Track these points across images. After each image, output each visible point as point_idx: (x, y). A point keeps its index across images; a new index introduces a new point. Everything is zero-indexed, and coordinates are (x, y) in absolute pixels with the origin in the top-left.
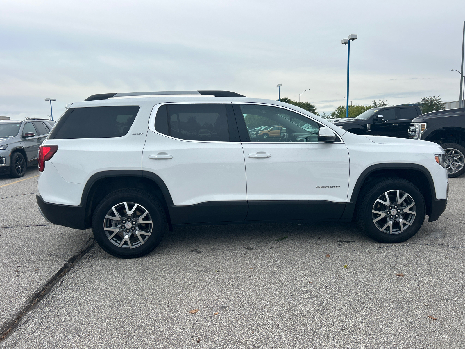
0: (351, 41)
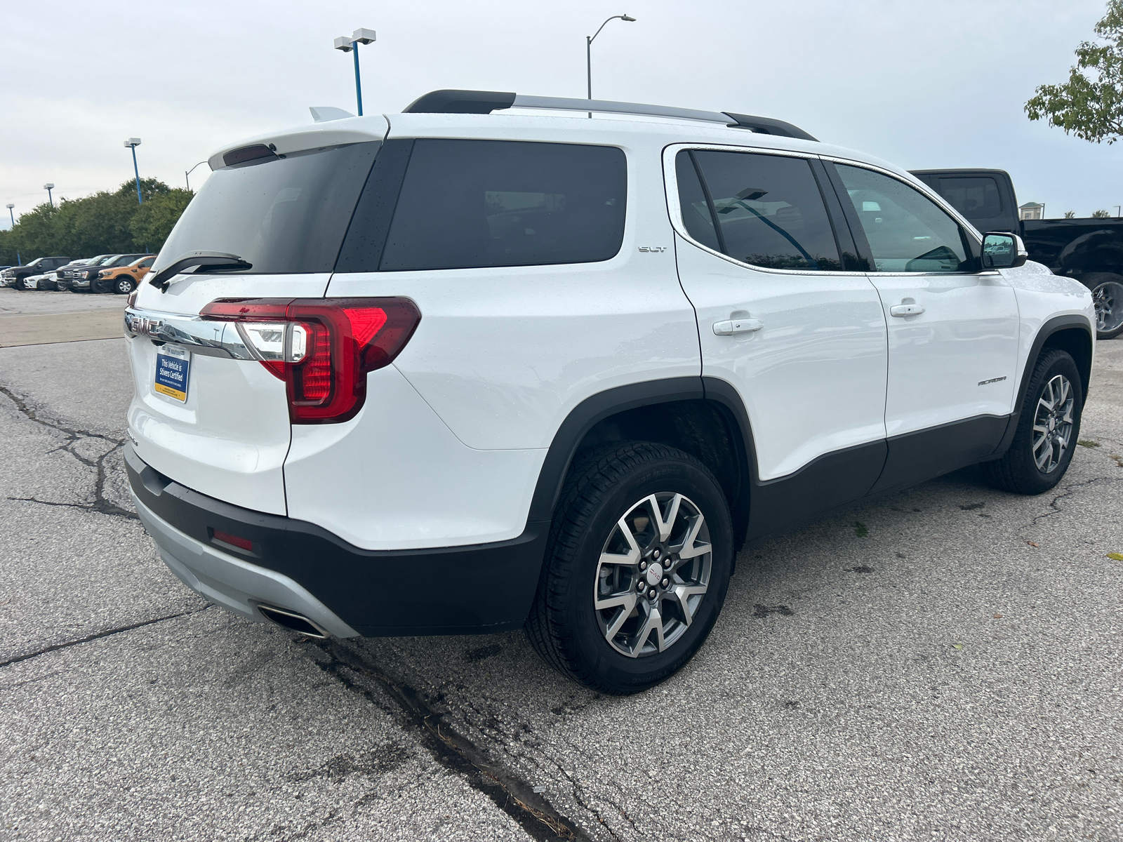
0: (360, 45)
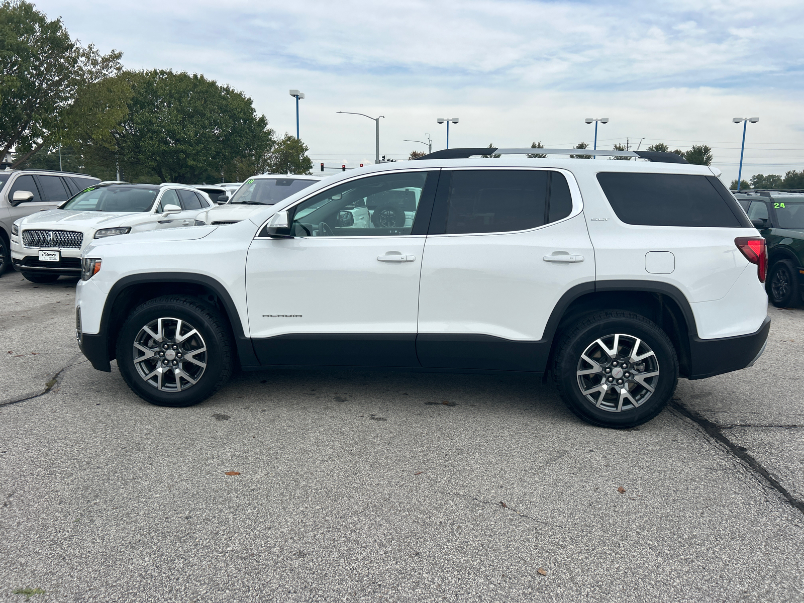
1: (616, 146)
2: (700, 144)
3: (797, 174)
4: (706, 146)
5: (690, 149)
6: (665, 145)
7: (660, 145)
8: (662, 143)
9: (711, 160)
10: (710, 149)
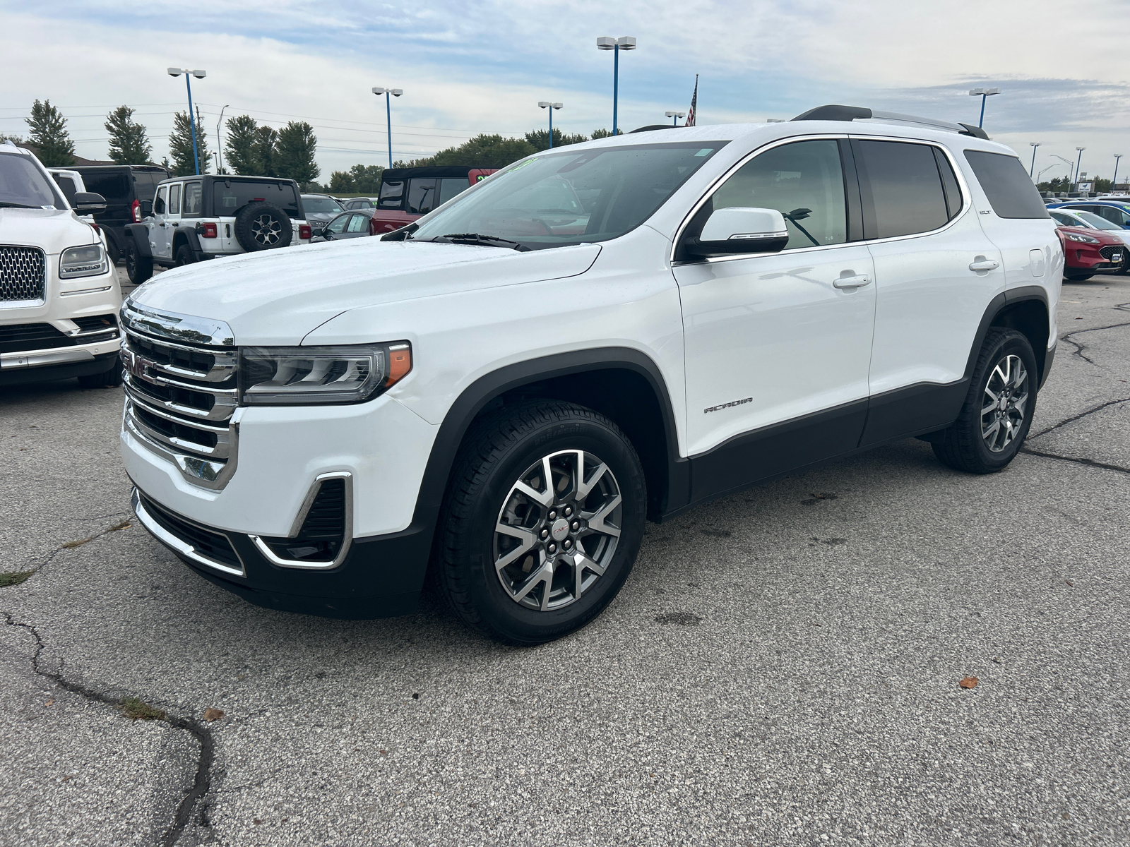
1: (178, 115)
2: (298, 120)
3: (404, 165)
4: (306, 123)
5: (285, 126)
6: (250, 118)
7: (244, 118)
8: (246, 115)
9: (315, 143)
10: (312, 128)
